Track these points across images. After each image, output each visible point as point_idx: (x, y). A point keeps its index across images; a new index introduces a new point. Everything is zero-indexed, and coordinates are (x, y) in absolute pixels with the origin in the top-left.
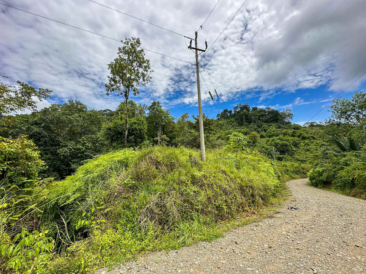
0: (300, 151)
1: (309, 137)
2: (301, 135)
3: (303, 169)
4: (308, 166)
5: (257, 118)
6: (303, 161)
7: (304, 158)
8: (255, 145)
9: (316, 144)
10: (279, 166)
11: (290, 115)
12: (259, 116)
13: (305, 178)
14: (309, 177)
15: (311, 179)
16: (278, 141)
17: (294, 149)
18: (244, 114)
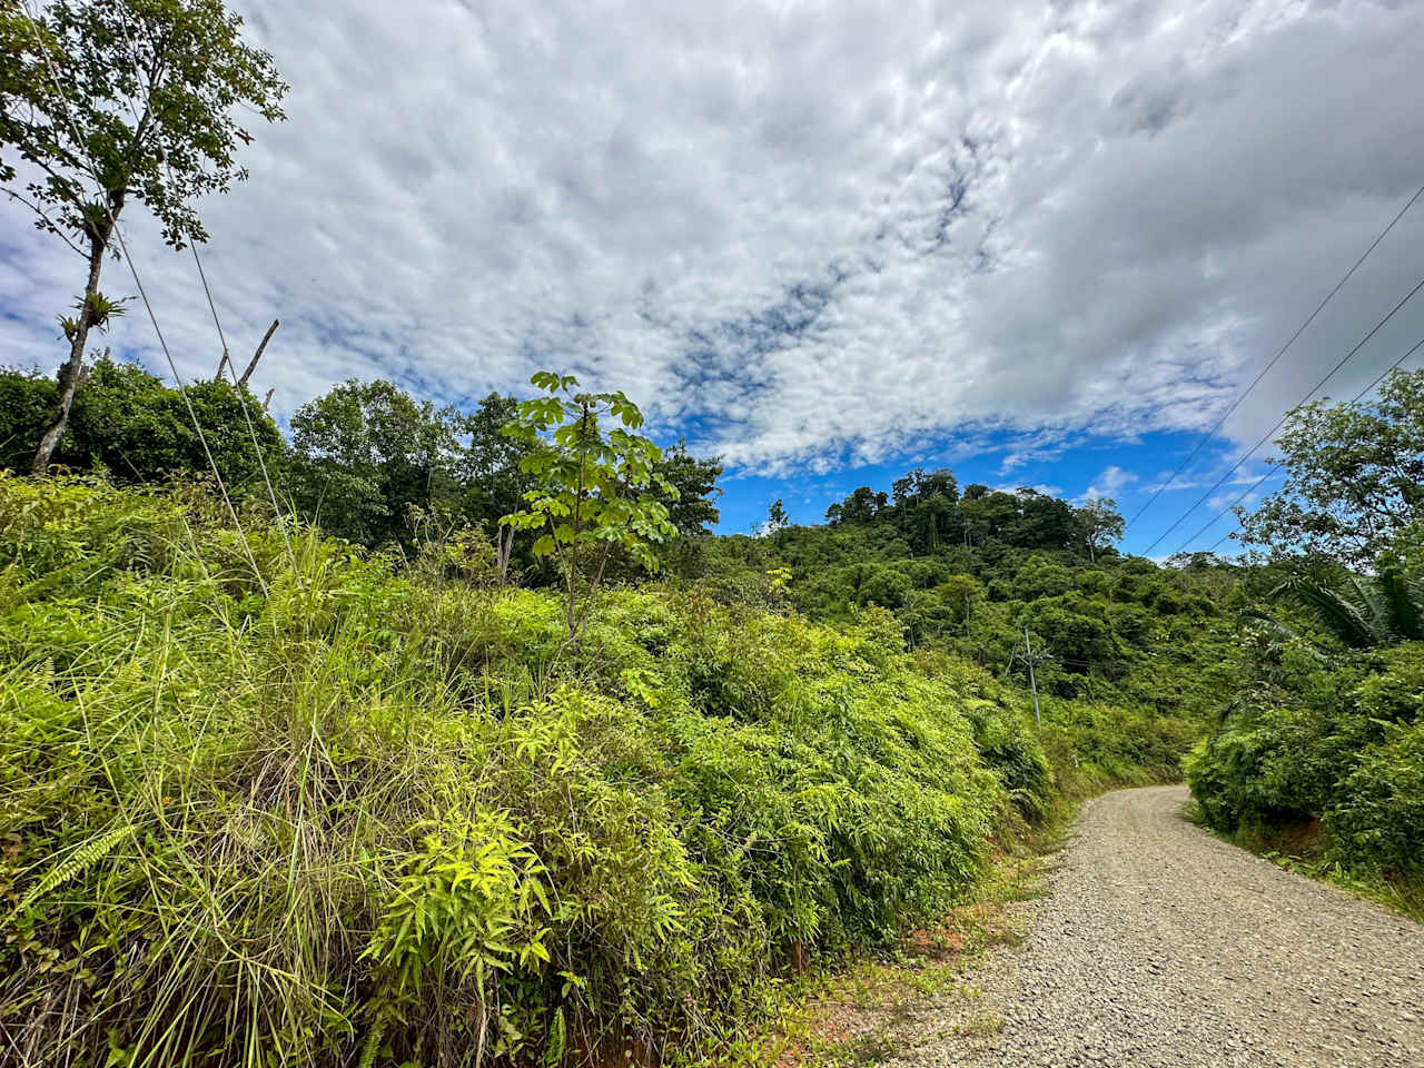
0: (1150, 662)
1: (1187, 605)
2: (1155, 595)
3: (1165, 738)
4: (1186, 727)
5: (983, 527)
6: (1165, 706)
7: (1169, 693)
8: (965, 627)
9: (1221, 633)
10: (1060, 723)
11: (1112, 522)
12: (992, 521)
13: (1177, 780)
14: (1191, 776)
15: (1203, 788)
16: (1058, 613)
17: (1125, 650)
18: (931, 508)
